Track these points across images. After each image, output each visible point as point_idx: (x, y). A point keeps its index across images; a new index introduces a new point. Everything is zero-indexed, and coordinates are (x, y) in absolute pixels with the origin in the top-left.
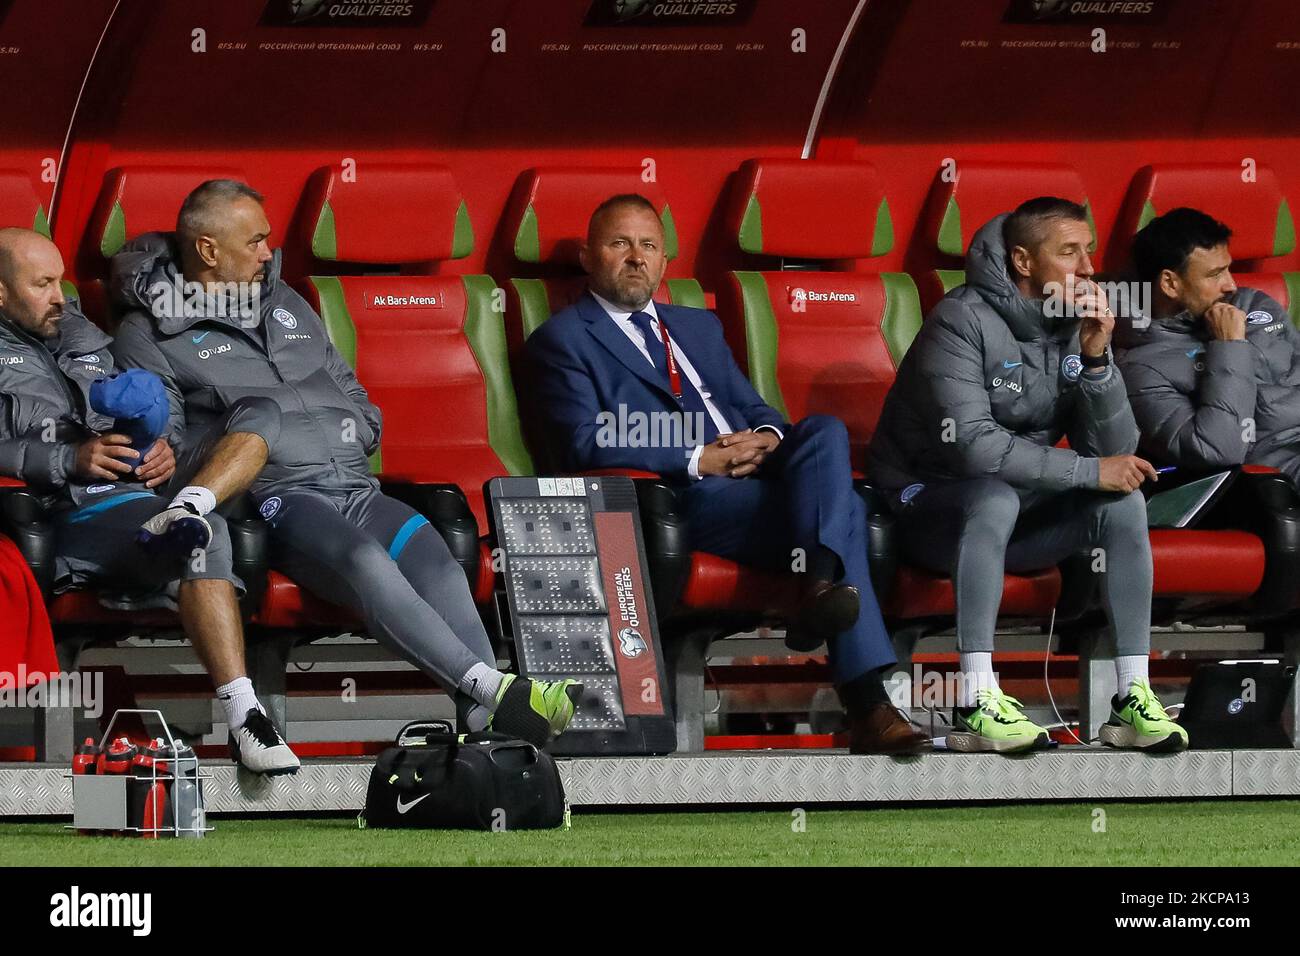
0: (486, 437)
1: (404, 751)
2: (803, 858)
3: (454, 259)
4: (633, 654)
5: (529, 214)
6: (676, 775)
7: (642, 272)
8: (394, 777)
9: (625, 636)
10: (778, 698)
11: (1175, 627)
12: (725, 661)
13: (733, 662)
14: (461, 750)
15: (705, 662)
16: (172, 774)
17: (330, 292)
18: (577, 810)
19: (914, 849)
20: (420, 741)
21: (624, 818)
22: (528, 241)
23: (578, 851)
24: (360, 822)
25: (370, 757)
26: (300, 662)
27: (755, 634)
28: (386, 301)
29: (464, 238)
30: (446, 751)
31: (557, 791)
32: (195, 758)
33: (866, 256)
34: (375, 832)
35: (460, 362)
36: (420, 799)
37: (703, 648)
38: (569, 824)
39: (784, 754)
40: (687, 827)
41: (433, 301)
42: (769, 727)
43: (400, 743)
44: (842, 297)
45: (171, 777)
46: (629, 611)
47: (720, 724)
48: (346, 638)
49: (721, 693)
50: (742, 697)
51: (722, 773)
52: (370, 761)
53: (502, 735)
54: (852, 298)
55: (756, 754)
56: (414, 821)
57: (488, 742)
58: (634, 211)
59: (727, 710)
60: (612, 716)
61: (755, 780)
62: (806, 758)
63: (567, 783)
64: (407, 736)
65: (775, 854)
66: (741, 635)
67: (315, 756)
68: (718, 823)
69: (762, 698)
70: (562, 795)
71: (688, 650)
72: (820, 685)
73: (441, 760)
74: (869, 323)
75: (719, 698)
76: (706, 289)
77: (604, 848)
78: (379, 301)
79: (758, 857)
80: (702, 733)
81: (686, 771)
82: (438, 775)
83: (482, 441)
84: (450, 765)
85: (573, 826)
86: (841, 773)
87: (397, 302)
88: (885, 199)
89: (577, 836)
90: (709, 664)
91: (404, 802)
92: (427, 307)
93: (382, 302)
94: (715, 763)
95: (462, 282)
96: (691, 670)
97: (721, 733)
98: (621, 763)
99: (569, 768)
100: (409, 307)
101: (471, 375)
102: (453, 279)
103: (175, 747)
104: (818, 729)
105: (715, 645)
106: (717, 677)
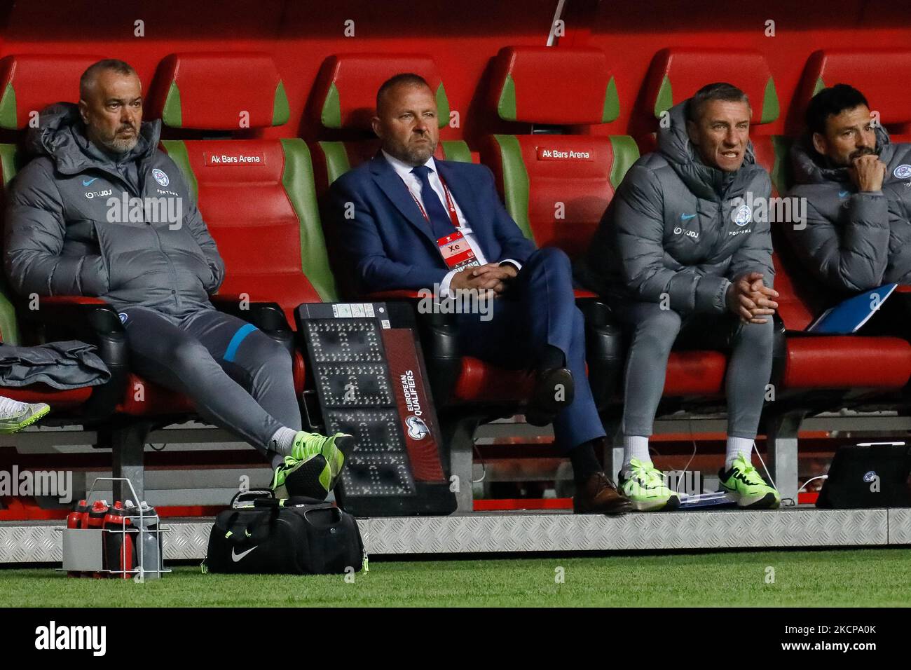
0: (300, 265)
1: (237, 513)
2: (552, 595)
3: (274, 126)
4: (419, 436)
5: (332, 91)
6: (451, 530)
7: (426, 136)
8: (229, 533)
9: (412, 423)
10: (530, 469)
11: (842, 413)
12: (489, 441)
13: (495, 442)
14: (281, 511)
15: (473, 443)
16: (137, 528)
17: (178, 152)
18: (374, 558)
19: (638, 588)
20: (249, 505)
21: (409, 564)
22: (332, 111)
23: (375, 591)
24: (203, 569)
25: (210, 518)
26: (155, 443)
27: (512, 420)
28: (221, 160)
29: (282, 109)
30: (270, 513)
31: (357, 543)
32: (157, 516)
33: (598, 122)
34: (215, 577)
35: (279, 207)
36: (250, 550)
37: (471, 431)
38: (367, 569)
39: (536, 514)
40: (460, 571)
41: (258, 160)
42: (523, 492)
43: (234, 506)
44: (579, 155)
45: (137, 531)
46: (413, 404)
47: (485, 491)
48: (191, 424)
49: (486, 466)
50: (502, 468)
51: (488, 529)
52: (211, 521)
53: (313, 499)
54: (587, 155)
55: (514, 514)
56: (245, 568)
57: (303, 505)
58: (414, 88)
59: (490, 480)
60: (405, 485)
61: (513, 534)
62: (552, 516)
63: (365, 537)
64: (239, 501)
65: (529, 592)
66: (501, 420)
67: (167, 517)
68: (484, 568)
69: (517, 469)
70: (361, 546)
71: (460, 433)
72: (563, 459)
73: (267, 519)
74: (601, 175)
75: (484, 469)
76: (472, 149)
77: (395, 588)
78: (215, 159)
79: (516, 594)
80: (471, 497)
81: (459, 528)
82: (263, 531)
83: (296, 269)
84: (273, 523)
85: (372, 571)
86: (580, 528)
87: (230, 160)
88: (612, 78)
89: (375, 579)
90: (476, 443)
91: (237, 553)
92: (253, 164)
93: (218, 160)
94: (482, 521)
95: (281, 144)
96: (462, 448)
97: (485, 497)
98: (408, 522)
99: (367, 525)
100: (238, 165)
101: (286, 217)
102: (275, 141)
103: (140, 507)
104: (561, 494)
105: (480, 429)
106: (482, 454)
